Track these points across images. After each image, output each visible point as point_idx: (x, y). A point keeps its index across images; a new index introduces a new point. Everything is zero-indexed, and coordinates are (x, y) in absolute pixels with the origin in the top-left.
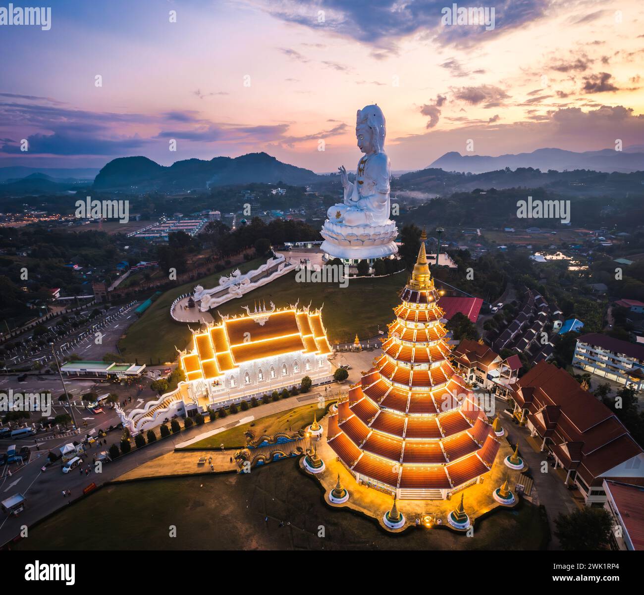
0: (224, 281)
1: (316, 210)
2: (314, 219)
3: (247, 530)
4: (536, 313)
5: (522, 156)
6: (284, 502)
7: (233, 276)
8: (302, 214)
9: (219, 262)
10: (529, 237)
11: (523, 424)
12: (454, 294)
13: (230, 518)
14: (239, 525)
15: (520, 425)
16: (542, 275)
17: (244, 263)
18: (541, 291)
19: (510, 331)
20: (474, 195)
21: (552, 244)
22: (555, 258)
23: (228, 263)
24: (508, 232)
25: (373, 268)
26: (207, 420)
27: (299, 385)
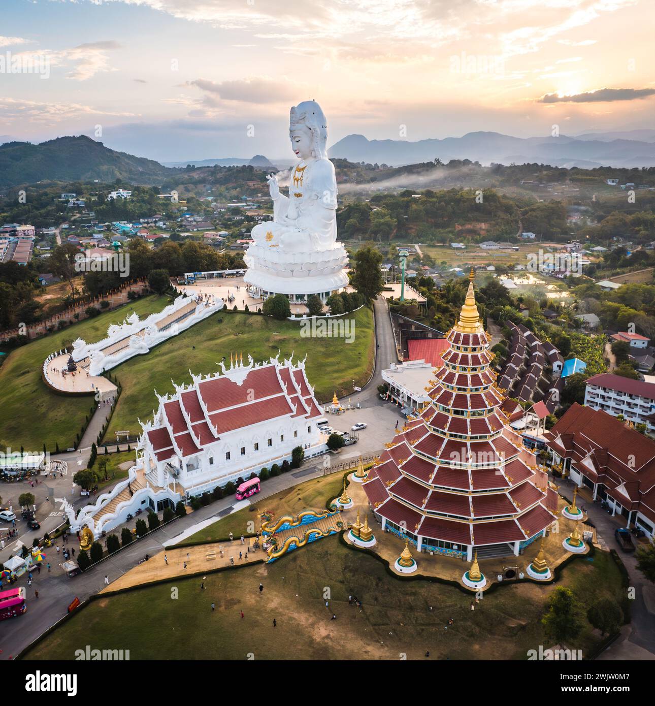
0: (115, 332)
1: (179, 220)
2: (182, 234)
3: (307, 619)
4: (529, 354)
5: (450, 142)
6: (342, 582)
7: (127, 323)
8: (160, 228)
9: (92, 305)
10: (485, 254)
11: (566, 477)
12: (430, 335)
13: (281, 610)
14: (296, 615)
15: (563, 478)
16: (522, 306)
17: (128, 303)
18: (528, 326)
19: (508, 378)
20: (406, 199)
21: (518, 264)
22: (526, 282)
23: (105, 305)
24: (457, 249)
25: (327, 304)
26: (189, 510)
27: (289, 459)
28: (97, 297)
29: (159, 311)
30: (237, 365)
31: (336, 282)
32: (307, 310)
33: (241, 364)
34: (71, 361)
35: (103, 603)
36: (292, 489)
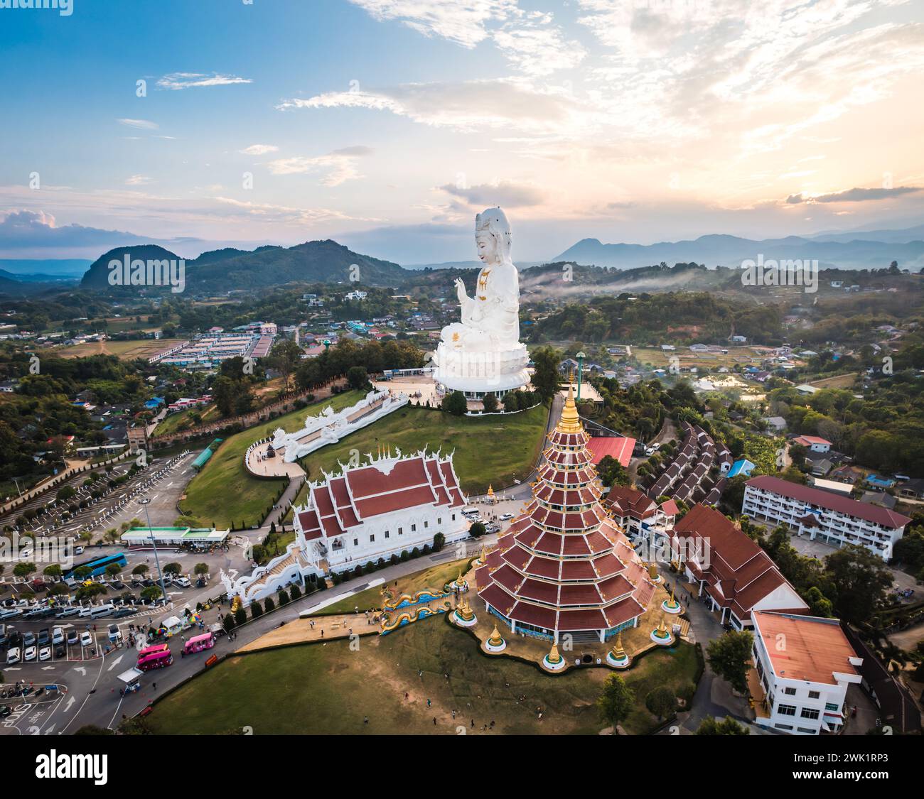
0: (312, 423)
1: (409, 319)
2: (408, 334)
3: (401, 686)
4: (699, 454)
5: (683, 245)
6: (438, 656)
7: (323, 415)
8: (391, 327)
9: (299, 398)
10: (693, 356)
11: (681, 572)
12: (601, 434)
13: (381, 677)
14: (392, 682)
15: (678, 574)
16: (707, 407)
17: (331, 397)
18: (706, 427)
19: (668, 476)
20: (621, 301)
21: (721, 367)
22: (725, 384)
23: (311, 398)
24: (666, 350)
25: (502, 402)
26: (330, 584)
27: (431, 544)
28: (304, 391)
29: (353, 405)
30: (384, 457)
31: (515, 381)
32: (482, 407)
33: (389, 456)
34: (270, 448)
35: (236, 661)
36: (426, 570)
